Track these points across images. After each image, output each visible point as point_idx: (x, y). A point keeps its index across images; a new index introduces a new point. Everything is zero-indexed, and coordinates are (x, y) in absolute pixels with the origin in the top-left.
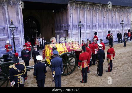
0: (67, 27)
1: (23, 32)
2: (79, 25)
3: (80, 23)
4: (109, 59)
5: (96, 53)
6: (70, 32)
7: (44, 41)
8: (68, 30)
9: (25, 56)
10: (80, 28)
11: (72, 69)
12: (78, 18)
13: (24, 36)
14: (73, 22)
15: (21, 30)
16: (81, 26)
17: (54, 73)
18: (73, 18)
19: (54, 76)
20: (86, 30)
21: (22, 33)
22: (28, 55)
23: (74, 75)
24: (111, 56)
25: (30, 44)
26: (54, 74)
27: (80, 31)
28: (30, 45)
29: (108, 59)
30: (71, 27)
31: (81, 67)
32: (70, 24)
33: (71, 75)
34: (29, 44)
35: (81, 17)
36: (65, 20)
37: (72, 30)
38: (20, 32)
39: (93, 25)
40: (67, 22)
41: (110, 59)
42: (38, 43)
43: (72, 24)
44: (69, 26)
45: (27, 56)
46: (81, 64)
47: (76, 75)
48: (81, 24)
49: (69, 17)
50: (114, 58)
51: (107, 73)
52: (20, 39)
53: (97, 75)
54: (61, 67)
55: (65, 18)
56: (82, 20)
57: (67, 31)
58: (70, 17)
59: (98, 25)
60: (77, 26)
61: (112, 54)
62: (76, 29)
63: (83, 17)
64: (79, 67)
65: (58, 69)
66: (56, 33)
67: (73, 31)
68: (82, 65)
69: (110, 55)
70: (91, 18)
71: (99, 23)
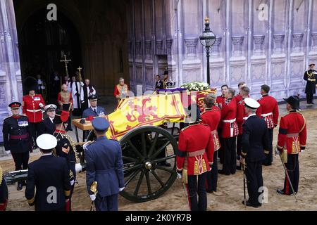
0: (165, 46)
1: (15, 61)
2: (202, 38)
3: (207, 30)
4: (286, 151)
5: (232, 132)
6: (173, 63)
7: (91, 91)
8: (169, 56)
9: (15, 137)
10: (208, 47)
11: (164, 181)
12: (200, 15)
13: (19, 72)
14: (186, 26)
15: (10, 53)
16: (212, 41)
17: (94, 189)
18: (185, 15)
19: (93, 197)
20: (231, 55)
21: (12, 63)
22: (25, 136)
23: (170, 200)
24: (291, 140)
25: (41, 102)
26: (93, 193)
27: (208, 57)
28: (41, 105)
29: (281, 151)
30: (178, 43)
31: (185, 171)
32: (173, 33)
33: (160, 199)
34: (36, 99)
35: (212, 10)
36: (160, 23)
37: (180, 55)
38: (8, 61)
39: (253, 38)
40: (166, 29)
41: (290, 149)
42: (68, 97)
43: (180, 35)
44: (171, 41)
45: (22, 137)
46: (186, 164)
47: (177, 201)
48: (211, 34)
49: (172, 12)
50: (303, 148)
51: (280, 199)
52: (8, 84)
53: (243, 202)
54: (116, 171)
55: (159, 13)
56: (215, 20)
57: (164, 57)
58: (176, 10)
59: (273, 37)
60: (196, 41)
61: (297, 135)
62: (195, 52)
63: (218, 10)
64: (181, 172)
65: (106, 175)
66: (132, 66)
67: (184, 59)
68: (188, 167)
69: (289, 136)
70: (246, 14)
71: (275, 29)
